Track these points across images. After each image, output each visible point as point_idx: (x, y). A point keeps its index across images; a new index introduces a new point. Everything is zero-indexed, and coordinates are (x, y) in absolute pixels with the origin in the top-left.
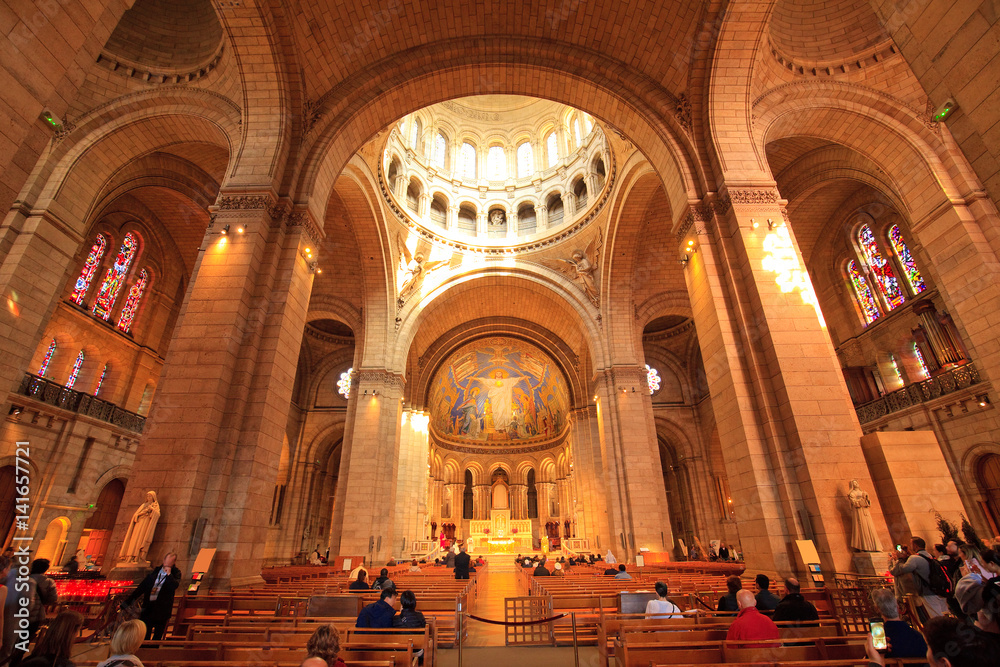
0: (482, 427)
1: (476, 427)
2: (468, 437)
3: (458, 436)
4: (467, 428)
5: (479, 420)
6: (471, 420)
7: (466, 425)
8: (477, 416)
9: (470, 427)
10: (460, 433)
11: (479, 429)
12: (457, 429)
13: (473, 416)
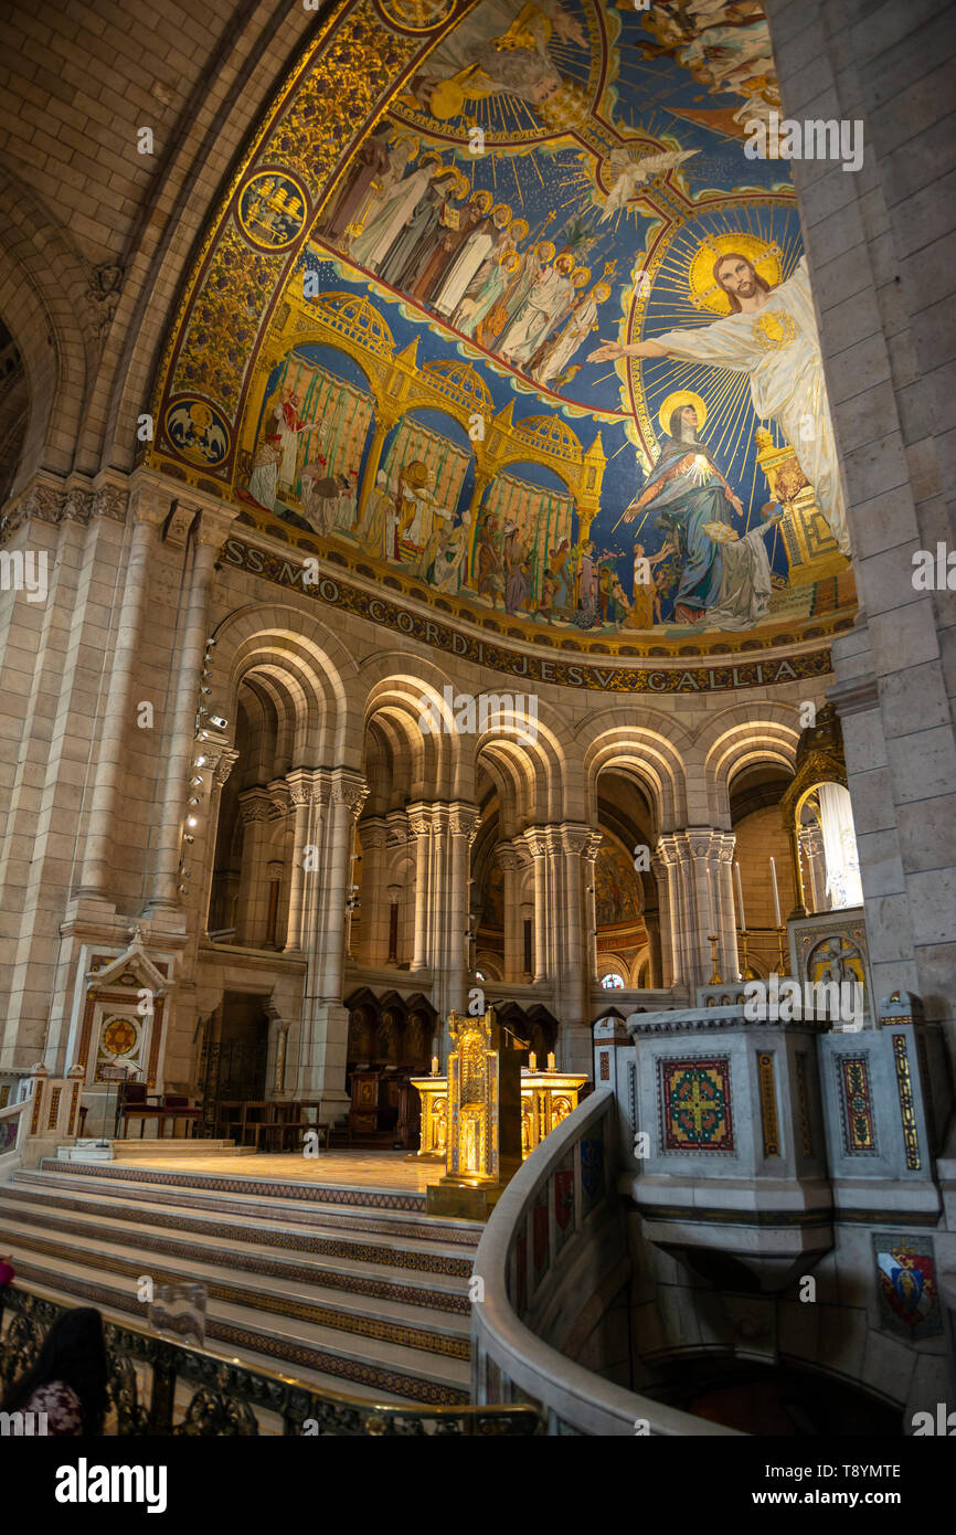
0: (780, 565)
1: (748, 572)
2: (717, 622)
3: (659, 630)
4: (703, 587)
5: (755, 537)
6: (716, 550)
7: (692, 577)
8: (740, 525)
9: (719, 578)
10: (668, 612)
11: (763, 577)
12: (650, 604)
13: (719, 531)
